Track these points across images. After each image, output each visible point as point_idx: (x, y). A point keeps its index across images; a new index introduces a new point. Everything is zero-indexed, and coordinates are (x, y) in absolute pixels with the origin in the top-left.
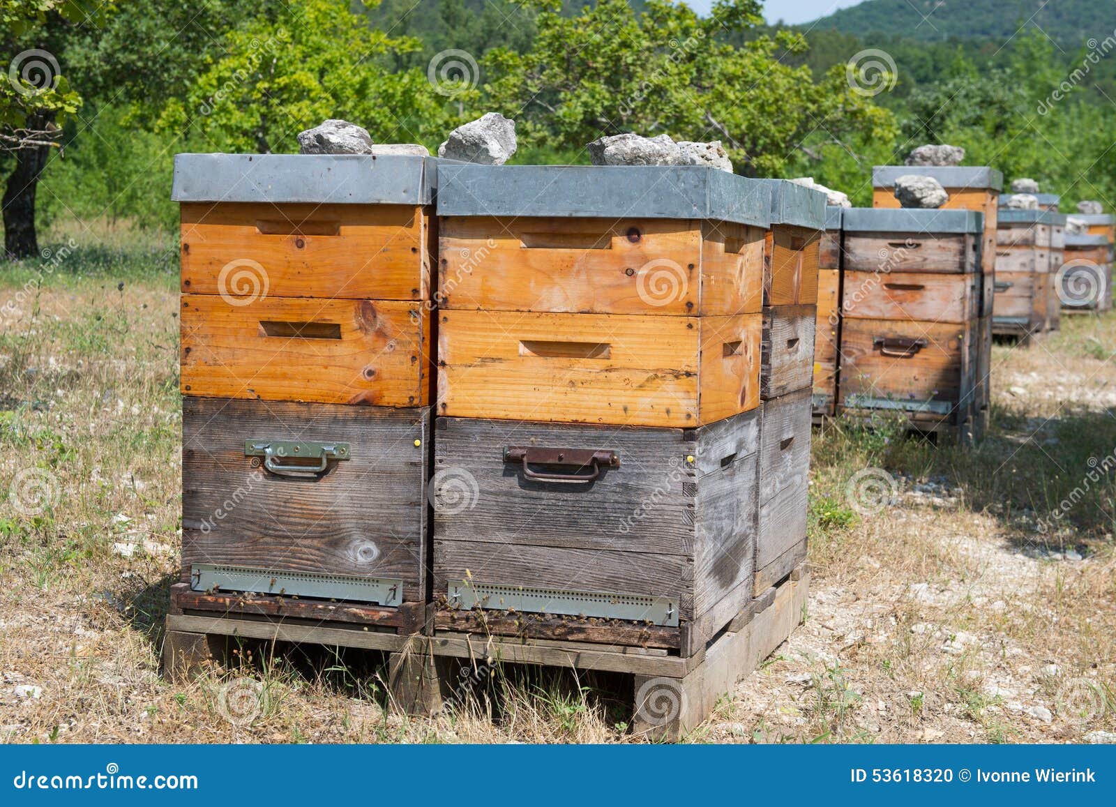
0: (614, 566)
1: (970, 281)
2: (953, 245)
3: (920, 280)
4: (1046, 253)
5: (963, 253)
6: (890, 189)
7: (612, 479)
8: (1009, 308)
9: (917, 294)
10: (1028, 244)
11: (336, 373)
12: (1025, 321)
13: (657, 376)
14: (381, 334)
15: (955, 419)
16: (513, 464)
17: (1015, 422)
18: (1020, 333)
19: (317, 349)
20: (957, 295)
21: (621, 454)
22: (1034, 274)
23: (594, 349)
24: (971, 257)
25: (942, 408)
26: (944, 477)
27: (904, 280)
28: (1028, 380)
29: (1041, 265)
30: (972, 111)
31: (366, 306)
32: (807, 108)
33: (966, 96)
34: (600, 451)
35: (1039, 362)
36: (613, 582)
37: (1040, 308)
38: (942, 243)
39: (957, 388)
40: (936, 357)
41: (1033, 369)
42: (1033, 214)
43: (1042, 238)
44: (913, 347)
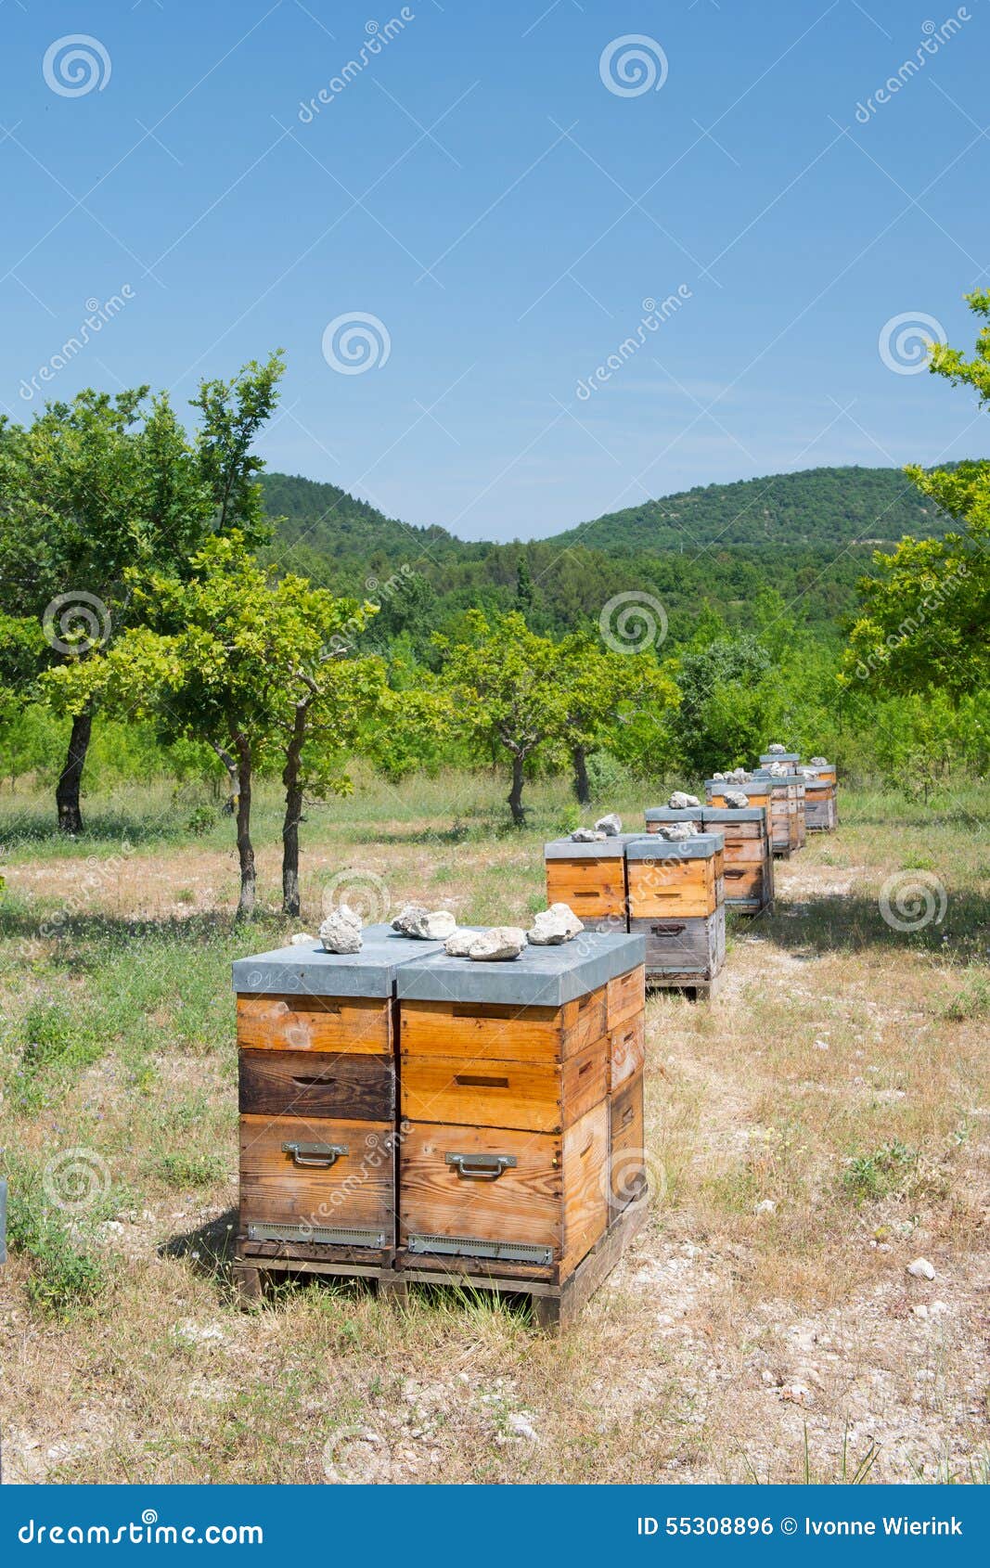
0: (686, 957)
1: (763, 841)
2: (755, 826)
3: (740, 842)
4: (794, 801)
5: (759, 829)
6: (720, 796)
7: (684, 932)
8: (779, 837)
9: (739, 849)
10: (784, 798)
11: (598, 907)
12: (786, 844)
13: (695, 902)
14: (612, 894)
15: (761, 907)
16: (654, 930)
17: (787, 907)
18: (784, 852)
19: (591, 900)
20: (758, 848)
21: (686, 925)
22: (788, 816)
23: (677, 895)
24: (762, 831)
25: (756, 902)
26: (761, 933)
27: (734, 843)
28: (791, 882)
29: (793, 810)
30: (730, 668)
31: (607, 887)
32: (618, 688)
33: (724, 656)
34: (680, 924)
35: (795, 869)
36: (686, 962)
37: (794, 835)
38: (750, 825)
39: (761, 893)
40: (750, 878)
41: (793, 874)
42: (785, 780)
43: (791, 793)
44: (740, 874)
